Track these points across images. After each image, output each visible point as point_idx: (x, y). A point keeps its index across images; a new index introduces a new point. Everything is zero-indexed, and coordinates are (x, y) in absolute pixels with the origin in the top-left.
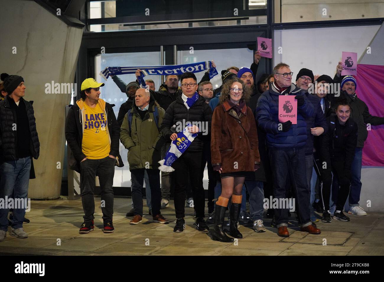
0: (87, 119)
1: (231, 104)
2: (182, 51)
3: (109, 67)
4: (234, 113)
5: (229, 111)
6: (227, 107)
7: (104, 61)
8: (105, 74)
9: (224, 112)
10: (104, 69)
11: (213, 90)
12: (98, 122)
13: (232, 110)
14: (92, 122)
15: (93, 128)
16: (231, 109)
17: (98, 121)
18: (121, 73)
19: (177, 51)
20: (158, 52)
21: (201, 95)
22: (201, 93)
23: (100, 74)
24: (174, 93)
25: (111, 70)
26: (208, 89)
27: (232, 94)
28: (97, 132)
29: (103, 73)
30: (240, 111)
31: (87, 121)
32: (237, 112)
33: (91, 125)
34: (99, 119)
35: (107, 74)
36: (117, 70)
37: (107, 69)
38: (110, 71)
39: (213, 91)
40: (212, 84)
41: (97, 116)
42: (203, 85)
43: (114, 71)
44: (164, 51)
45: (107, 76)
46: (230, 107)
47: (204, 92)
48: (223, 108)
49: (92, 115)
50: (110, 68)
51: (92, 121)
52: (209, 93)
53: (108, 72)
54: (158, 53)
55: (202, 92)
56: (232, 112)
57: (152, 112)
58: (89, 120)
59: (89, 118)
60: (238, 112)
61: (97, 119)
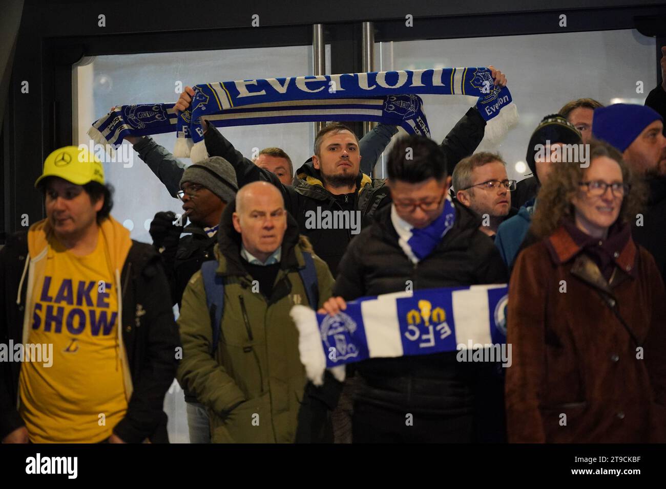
0: (45, 296)
1: (578, 236)
2: (392, 42)
3: (124, 107)
4: (593, 270)
5: (572, 261)
6: (564, 248)
7: (103, 80)
8: (107, 132)
9: (555, 266)
10: (104, 115)
11: (510, 183)
12: (81, 314)
13: (583, 258)
14: (61, 310)
15: (58, 330)
16: (579, 254)
17: (85, 308)
18: (165, 128)
19: (375, 45)
20: (306, 47)
21: (467, 203)
22: (468, 197)
23: (90, 133)
24: (349, 195)
25: (132, 117)
26: (494, 181)
27: (591, 204)
28: (72, 348)
29: (101, 129)
30: (613, 263)
31: (45, 304)
32: (600, 265)
33: (54, 319)
34: (90, 303)
35: (117, 132)
36: (153, 118)
37: (113, 115)
38: (127, 123)
39: (511, 188)
40: (504, 163)
41: (85, 290)
42: (472, 168)
43: (143, 120)
44: (324, 42)
45: (114, 139)
46: (574, 249)
47: (481, 192)
48: (549, 254)
49: (67, 283)
50: (126, 110)
51: (64, 304)
52: (497, 197)
53: (120, 124)
54: (303, 50)
55: (473, 195)
56: (582, 265)
57: (295, 268)
58: (50, 299)
59: (53, 292)
60: (607, 266)
61: (80, 302)
